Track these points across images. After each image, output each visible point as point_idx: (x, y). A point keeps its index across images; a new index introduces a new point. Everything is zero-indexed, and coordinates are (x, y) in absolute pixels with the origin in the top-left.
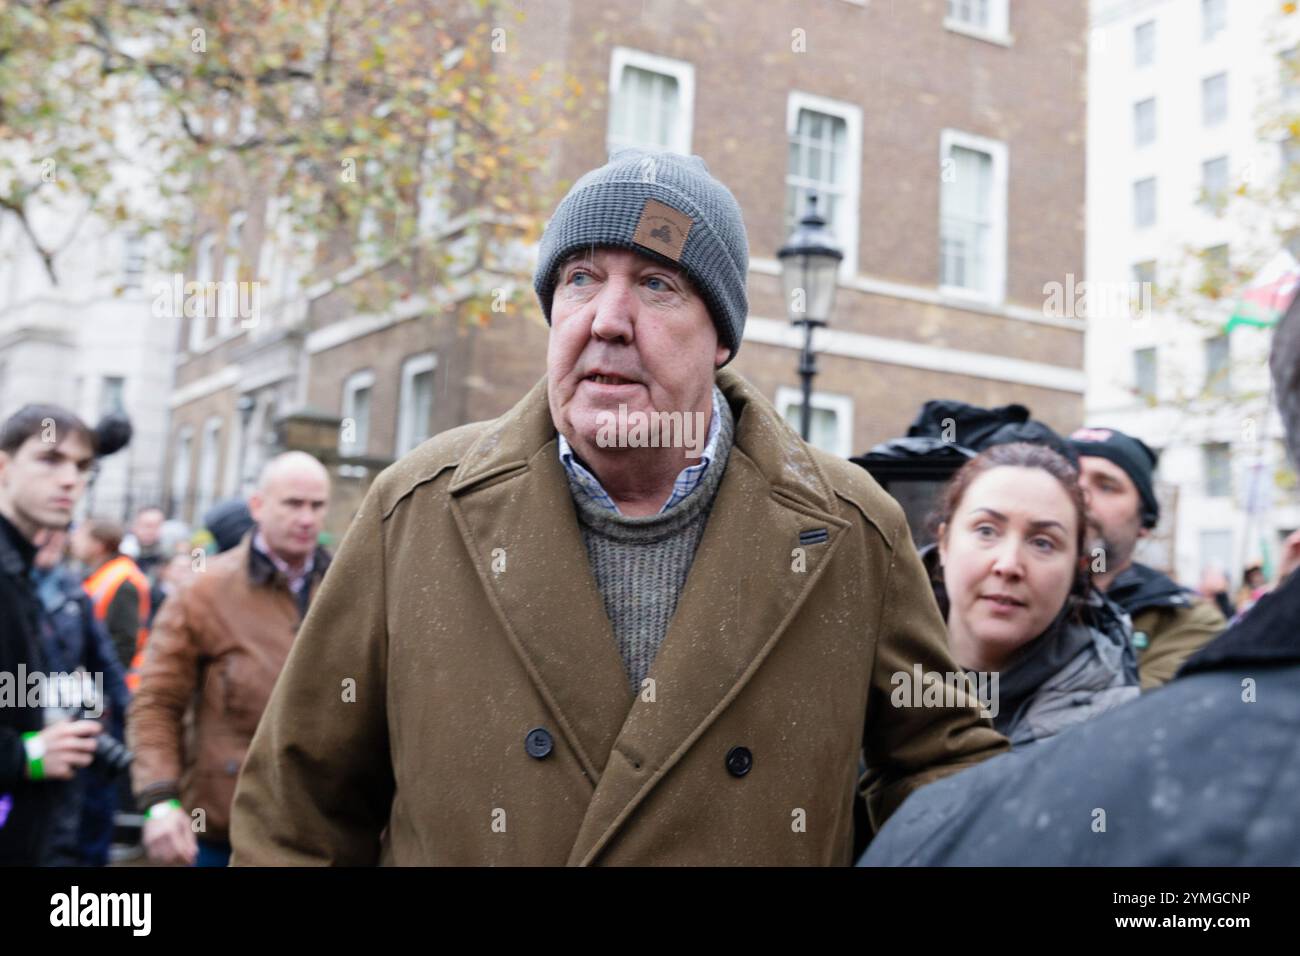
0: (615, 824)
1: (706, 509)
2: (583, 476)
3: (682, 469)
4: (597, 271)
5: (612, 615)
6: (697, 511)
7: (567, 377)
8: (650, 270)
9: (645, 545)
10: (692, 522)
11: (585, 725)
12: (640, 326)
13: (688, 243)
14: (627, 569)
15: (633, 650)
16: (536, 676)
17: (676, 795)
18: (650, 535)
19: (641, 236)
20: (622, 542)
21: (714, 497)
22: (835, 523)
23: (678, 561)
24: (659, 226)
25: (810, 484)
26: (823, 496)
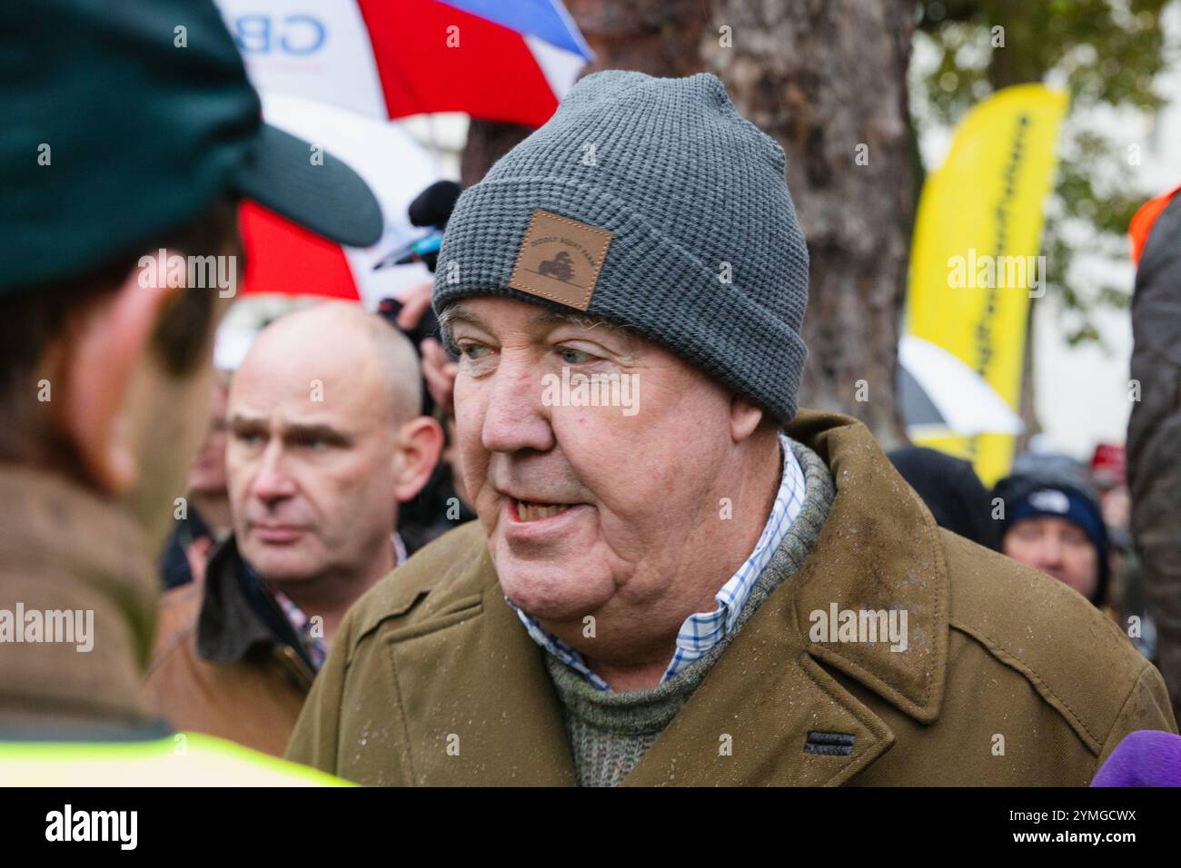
3: (687, 616)
7: (482, 492)
9: (634, 738)
12: (560, 423)
18: (639, 722)
19: (524, 275)
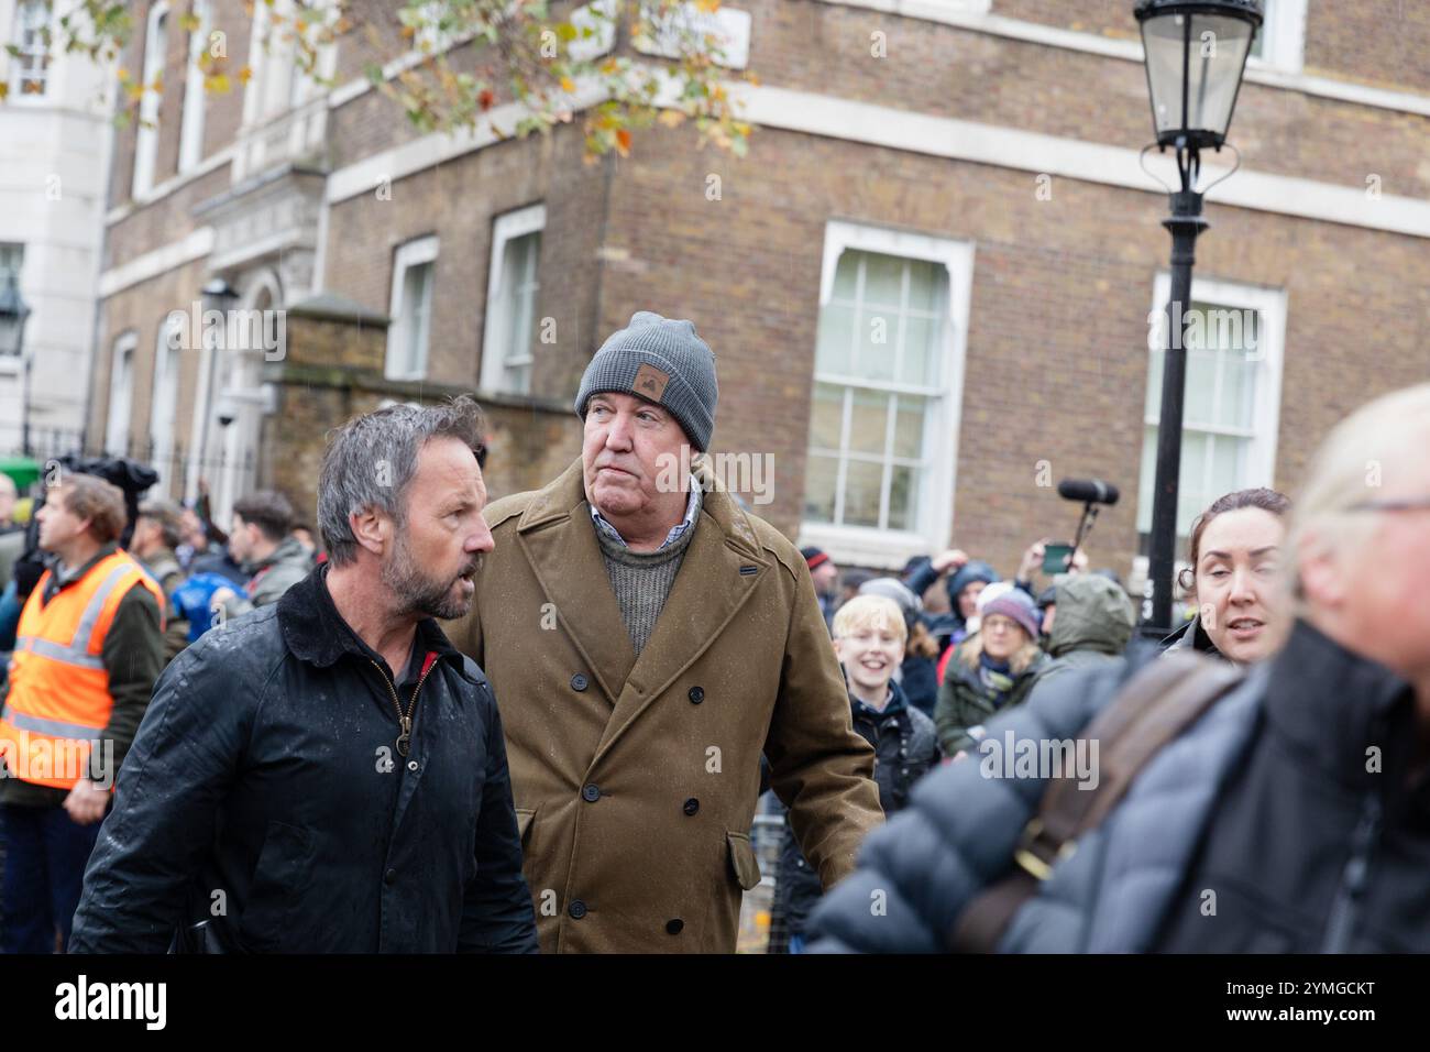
0: (628, 723)
1: (684, 550)
2: (607, 528)
4: (611, 408)
5: (626, 609)
6: (679, 551)
7: (593, 464)
8: (644, 408)
9: (646, 569)
10: (674, 557)
11: (607, 671)
12: (636, 442)
13: (666, 391)
14: (635, 582)
15: (637, 629)
16: (577, 642)
17: (662, 710)
18: (650, 563)
19: (636, 386)
20: (631, 566)
21: (688, 544)
22: (762, 564)
23: (665, 579)
24: (648, 379)
25: (748, 537)
26: (755, 546)
